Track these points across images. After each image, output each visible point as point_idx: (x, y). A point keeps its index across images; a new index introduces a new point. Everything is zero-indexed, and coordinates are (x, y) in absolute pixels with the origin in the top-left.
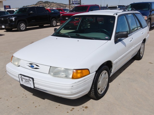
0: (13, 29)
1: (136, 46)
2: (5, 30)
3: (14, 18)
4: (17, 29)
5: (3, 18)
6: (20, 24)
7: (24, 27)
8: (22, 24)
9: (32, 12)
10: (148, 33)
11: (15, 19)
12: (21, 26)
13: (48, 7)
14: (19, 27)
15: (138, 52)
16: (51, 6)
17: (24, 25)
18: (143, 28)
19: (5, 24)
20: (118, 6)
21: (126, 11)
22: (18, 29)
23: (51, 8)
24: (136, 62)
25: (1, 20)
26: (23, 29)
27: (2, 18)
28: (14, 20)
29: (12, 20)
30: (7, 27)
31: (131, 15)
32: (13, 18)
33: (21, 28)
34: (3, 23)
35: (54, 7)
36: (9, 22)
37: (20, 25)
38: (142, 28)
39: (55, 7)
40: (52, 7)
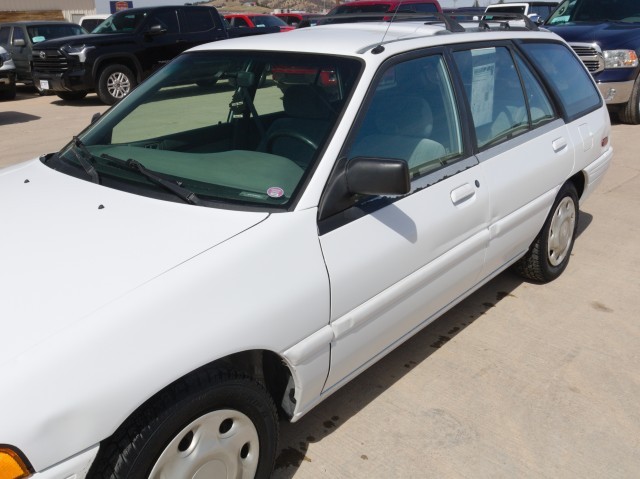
0: (89, 95)
1: (500, 223)
2: (57, 98)
3: (83, 52)
4: (95, 94)
5: (43, 50)
6: (110, 74)
7: (125, 89)
8: (117, 76)
9: (159, 27)
10: (603, 144)
11: (88, 54)
12: (111, 82)
13: (276, 7)
14: (106, 87)
15: (532, 247)
16: (286, 4)
17: (124, 80)
18: (567, 121)
19: (51, 72)
20: (527, 5)
21: (462, 30)
22: (102, 95)
23: (286, 12)
24: (525, 292)
25: (38, 56)
26: (120, 94)
27: (40, 50)
28: (83, 59)
29: (77, 57)
30: (57, 88)
31: (492, 50)
32: (81, 50)
33: (112, 91)
34: (42, 72)
35: (296, 7)
36: (65, 66)
37: (107, 80)
38: (561, 120)
39: (301, 6)
40: (289, 7)
